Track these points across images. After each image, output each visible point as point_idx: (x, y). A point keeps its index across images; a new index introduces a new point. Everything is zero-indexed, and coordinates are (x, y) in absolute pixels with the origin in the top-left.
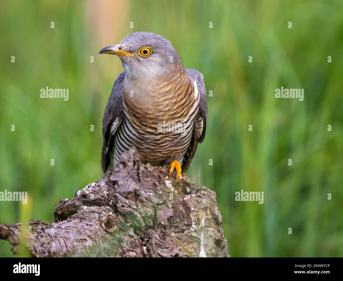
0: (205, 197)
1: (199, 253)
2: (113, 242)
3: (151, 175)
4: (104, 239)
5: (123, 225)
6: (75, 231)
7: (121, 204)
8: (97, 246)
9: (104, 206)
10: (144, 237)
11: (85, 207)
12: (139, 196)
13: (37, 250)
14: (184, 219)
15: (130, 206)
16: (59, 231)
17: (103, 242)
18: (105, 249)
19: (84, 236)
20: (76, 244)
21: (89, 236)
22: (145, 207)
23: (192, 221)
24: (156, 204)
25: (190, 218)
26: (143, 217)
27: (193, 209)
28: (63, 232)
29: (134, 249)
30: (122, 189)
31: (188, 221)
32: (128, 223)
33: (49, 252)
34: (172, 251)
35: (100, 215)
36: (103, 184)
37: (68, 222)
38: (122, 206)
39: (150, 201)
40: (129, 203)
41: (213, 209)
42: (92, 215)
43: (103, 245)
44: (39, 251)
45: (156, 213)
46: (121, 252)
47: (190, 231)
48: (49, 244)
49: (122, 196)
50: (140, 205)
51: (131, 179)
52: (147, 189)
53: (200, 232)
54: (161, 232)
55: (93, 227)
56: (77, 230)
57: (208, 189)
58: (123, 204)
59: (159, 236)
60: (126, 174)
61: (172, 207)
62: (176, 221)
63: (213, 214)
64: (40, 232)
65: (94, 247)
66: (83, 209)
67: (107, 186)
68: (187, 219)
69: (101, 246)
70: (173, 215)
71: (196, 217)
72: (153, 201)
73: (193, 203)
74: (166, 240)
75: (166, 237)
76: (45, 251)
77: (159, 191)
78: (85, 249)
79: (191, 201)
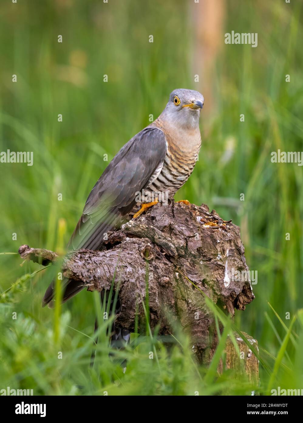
0: (230, 231)
1: (224, 278)
2: (150, 269)
3: (184, 212)
4: (143, 266)
5: (159, 254)
6: (117, 259)
7: (158, 236)
8: (136, 272)
9: (143, 238)
10: (177, 264)
11: (128, 239)
12: (173, 229)
13: (84, 275)
14: (211, 250)
15: (165, 238)
16: (104, 259)
17: (141, 269)
18: (143, 275)
19: (125, 263)
20: (118, 270)
21: (130, 264)
22: (178, 239)
23: (218, 251)
24: (187, 237)
25: (217, 249)
26: (176, 248)
27: (219, 241)
28: (107, 260)
29: (168, 274)
30: (159, 223)
31: (214, 252)
32: (163, 252)
33: (94, 276)
34: (200, 277)
35: (139, 245)
36: (144, 219)
37: (113, 251)
38: (158, 238)
39: (183, 234)
40: (165, 236)
41: (237, 241)
42: (133, 246)
43: (141, 271)
44: (86, 275)
45: (187, 244)
46: (157, 277)
47: (216, 259)
48: (94, 270)
49: (159, 229)
50: (174, 237)
51: (166, 215)
52: (180, 224)
53: (224, 261)
54: (192, 260)
55: (133, 255)
56: (119, 258)
57: (233, 224)
58: (159, 236)
59: (190, 264)
60: (163, 211)
61: (201, 240)
62: (204, 251)
63: (236, 246)
64: (87, 260)
65: (134, 272)
66: (126, 240)
67: (147, 220)
68: (214, 249)
69: (140, 272)
70: (201, 246)
71: (221, 248)
72: (185, 234)
73: (220, 236)
74: (196, 267)
75: (195, 265)
76: (91, 276)
77: (190, 225)
78: (126, 274)
79: (218, 234)
